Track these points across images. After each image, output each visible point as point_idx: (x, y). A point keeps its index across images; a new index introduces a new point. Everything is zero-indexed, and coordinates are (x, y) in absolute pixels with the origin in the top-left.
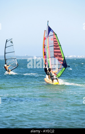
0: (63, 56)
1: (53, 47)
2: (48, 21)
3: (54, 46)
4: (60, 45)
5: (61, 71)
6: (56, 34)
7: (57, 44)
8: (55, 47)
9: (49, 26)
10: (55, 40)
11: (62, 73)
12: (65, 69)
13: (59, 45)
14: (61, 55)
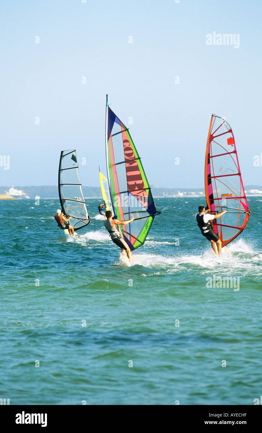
0: (146, 186)
1: (124, 166)
2: (107, 96)
3: (126, 161)
4: (139, 158)
5: (145, 228)
6: (127, 130)
7: (133, 156)
8: (128, 165)
9: (109, 108)
10: (127, 145)
11: (147, 231)
12: (153, 218)
13: (137, 157)
14: (143, 184)
